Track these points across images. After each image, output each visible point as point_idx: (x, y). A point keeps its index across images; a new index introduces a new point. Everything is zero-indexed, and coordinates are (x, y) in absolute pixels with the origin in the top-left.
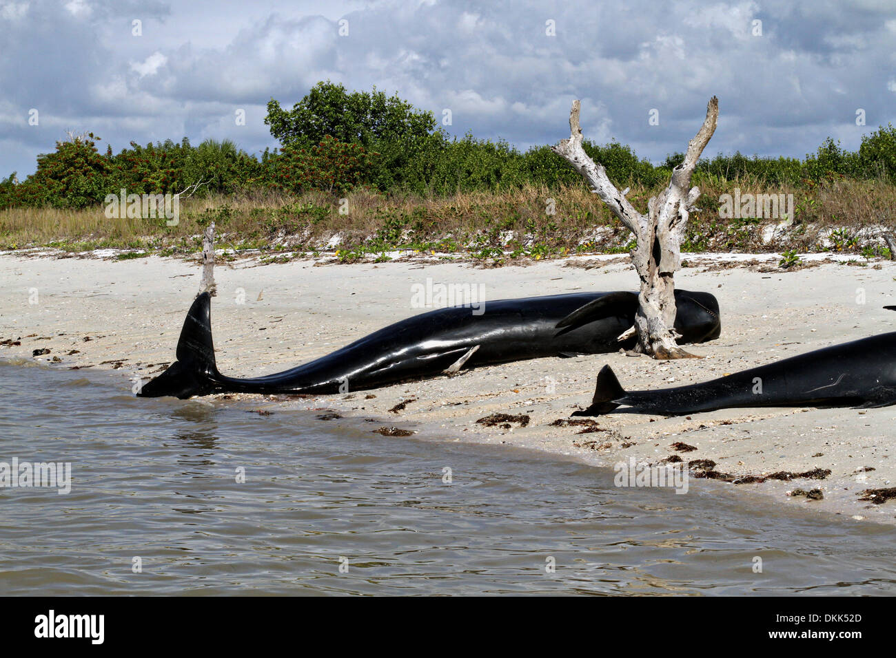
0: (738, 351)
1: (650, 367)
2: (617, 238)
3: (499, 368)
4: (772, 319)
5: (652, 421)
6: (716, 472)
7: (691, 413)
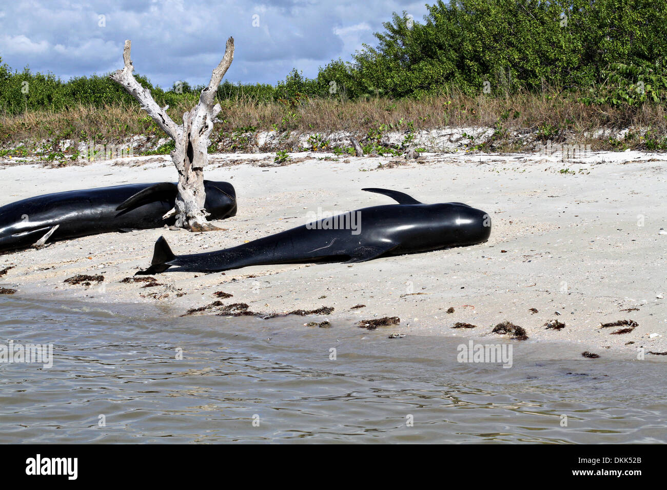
0: (252, 224)
1: (188, 238)
2: (149, 144)
3: (75, 241)
4: (274, 201)
5: (196, 277)
6: (250, 312)
7: (224, 270)
